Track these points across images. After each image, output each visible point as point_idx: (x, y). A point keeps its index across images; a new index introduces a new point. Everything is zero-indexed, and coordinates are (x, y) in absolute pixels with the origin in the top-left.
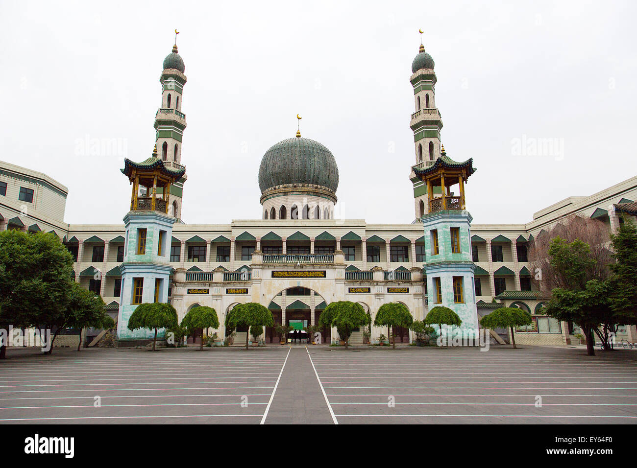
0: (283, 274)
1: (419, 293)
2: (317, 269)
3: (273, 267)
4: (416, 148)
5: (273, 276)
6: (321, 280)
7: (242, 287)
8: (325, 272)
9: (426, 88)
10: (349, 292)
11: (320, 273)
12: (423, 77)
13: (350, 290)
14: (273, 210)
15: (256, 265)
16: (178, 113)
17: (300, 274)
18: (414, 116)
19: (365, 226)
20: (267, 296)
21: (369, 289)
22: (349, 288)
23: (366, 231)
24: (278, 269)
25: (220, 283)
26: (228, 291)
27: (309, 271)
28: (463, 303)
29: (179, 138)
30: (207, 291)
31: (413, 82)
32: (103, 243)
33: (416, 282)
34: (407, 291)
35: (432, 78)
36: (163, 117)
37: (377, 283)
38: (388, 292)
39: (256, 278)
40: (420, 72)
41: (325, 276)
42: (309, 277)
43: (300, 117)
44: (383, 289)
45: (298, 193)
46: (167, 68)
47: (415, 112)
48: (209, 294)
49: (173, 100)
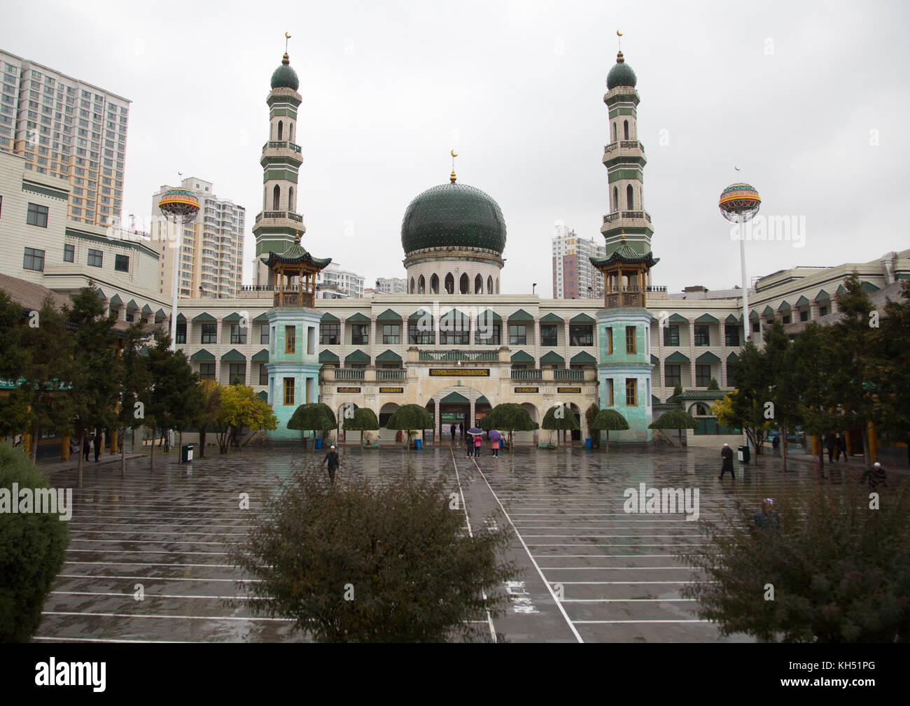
0: (441, 372)
1: (592, 393)
2: (480, 367)
3: (430, 365)
4: (610, 192)
5: (430, 375)
6: (484, 379)
7: (397, 386)
8: (488, 370)
9: (625, 112)
10: (515, 392)
11: (483, 371)
12: (621, 98)
13: (516, 390)
14: (422, 279)
15: (411, 363)
16: (293, 146)
17: (461, 373)
18: (608, 149)
19: (538, 303)
20: (425, 396)
21: (537, 389)
22: (516, 389)
23: (540, 308)
24: (435, 366)
25: (373, 382)
26: (381, 391)
27: (471, 370)
28: (637, 406)
29: (294, 178)
30: (359, 390)
31: (609, 101)
32: (214, 321)
33: (588, 382)
34: (579, 391)
35: (634, 99)
36: (273, 153)
37: (547, 382)
38: (558, 392)
39: (412, 376)
40: (619, 91)
41: (489, 375)
42: (471, 376)
43: (455, 154)
44: (553, 389)
45: (454, 259)
46: (277, 87)
47: (609, 143)
48: (361, 393)
49: (286, 129)
